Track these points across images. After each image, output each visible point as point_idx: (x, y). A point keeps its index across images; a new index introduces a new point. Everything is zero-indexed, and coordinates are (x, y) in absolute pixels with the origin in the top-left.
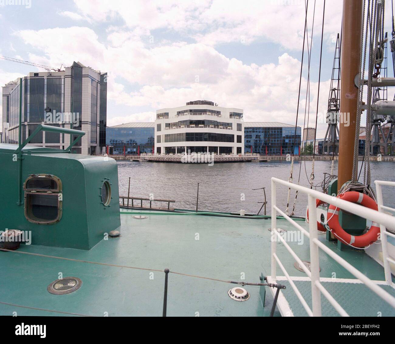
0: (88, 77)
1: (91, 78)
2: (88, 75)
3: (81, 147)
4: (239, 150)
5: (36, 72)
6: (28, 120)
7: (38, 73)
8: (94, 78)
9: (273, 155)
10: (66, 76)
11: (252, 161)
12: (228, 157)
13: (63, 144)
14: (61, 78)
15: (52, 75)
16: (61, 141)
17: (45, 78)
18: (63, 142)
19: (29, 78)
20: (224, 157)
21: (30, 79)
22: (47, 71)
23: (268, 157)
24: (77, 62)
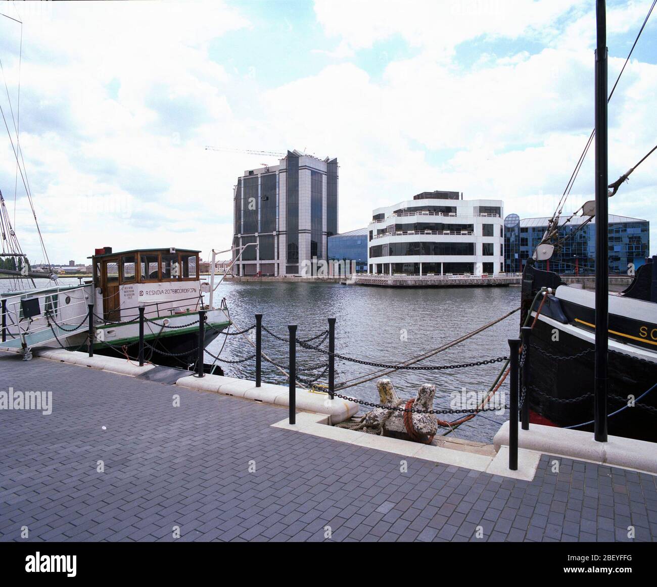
0: (305, 168)
1: (309, 169)
2: (305, 166)
3: (298, 265)
4: (488, 268)
5: (251, 169)
6: (242, 232)
7: (253, 171)
8: (319, 170)
9: (589, 276)
10: (280, 170)
11: (510, 285)
12: (458, 278)
13: (278, 262)
14: (275, 174)
15: (270, 171)
16: (276, 257)
17: (259, 176)
18: (278, 259)
19: (242, 179)
20: (449, 279)
21: (244, 179)
22: (264, 167)
23: (570, 280)
24: (292, 151)
